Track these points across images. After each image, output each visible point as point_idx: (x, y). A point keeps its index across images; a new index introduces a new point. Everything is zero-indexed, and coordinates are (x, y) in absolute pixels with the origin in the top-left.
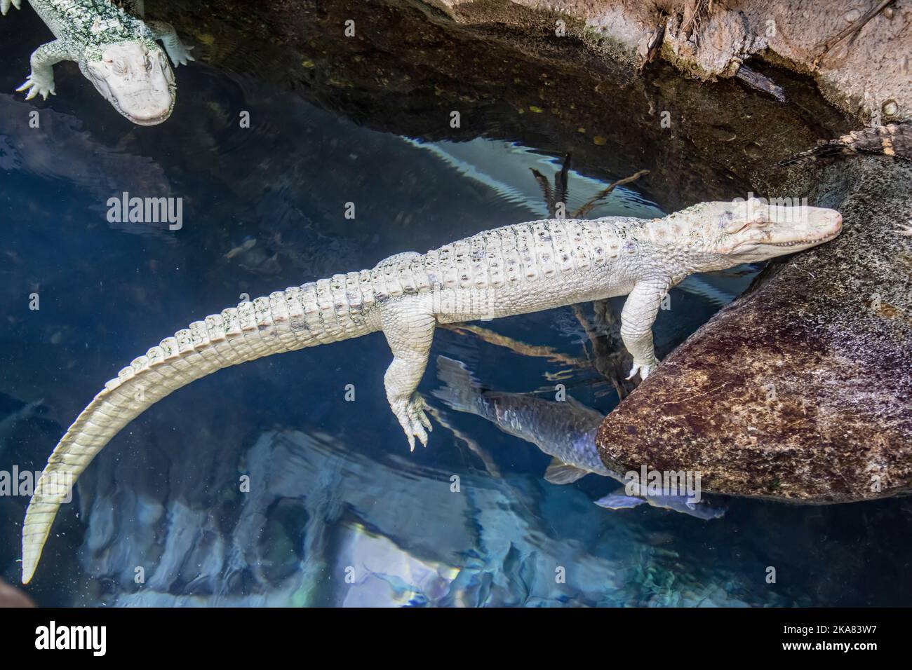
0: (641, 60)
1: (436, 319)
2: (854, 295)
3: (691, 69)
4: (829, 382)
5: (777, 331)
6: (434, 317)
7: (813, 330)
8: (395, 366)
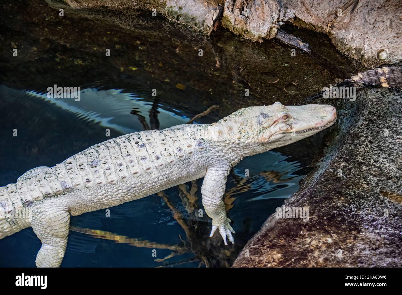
0: (208, 29)
1: (70, 214)
2: (374, 189)
3: (244, 34)
4: (365, 252)
5: (325, 218)
6: (68, 212)
7: (349, 216)
8: (44, 250)
